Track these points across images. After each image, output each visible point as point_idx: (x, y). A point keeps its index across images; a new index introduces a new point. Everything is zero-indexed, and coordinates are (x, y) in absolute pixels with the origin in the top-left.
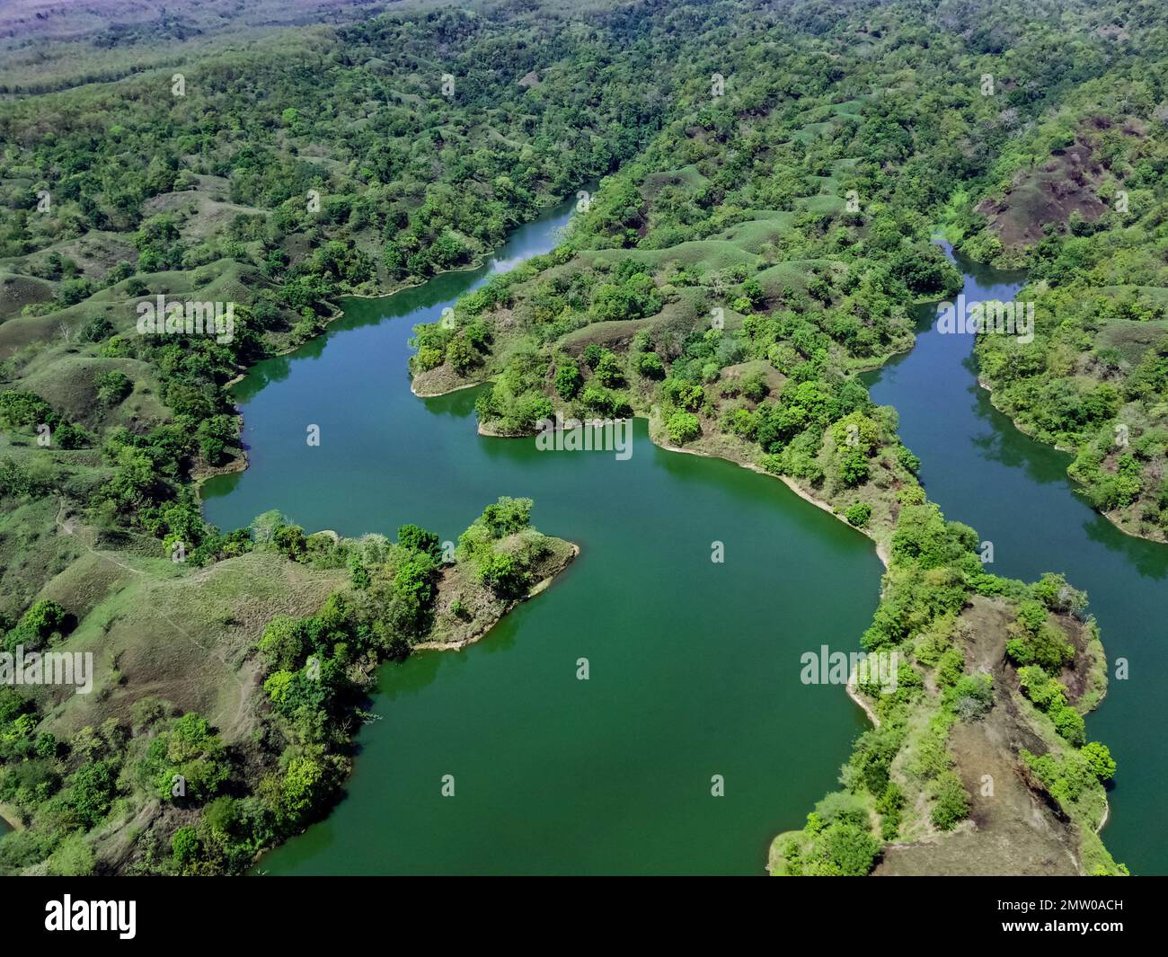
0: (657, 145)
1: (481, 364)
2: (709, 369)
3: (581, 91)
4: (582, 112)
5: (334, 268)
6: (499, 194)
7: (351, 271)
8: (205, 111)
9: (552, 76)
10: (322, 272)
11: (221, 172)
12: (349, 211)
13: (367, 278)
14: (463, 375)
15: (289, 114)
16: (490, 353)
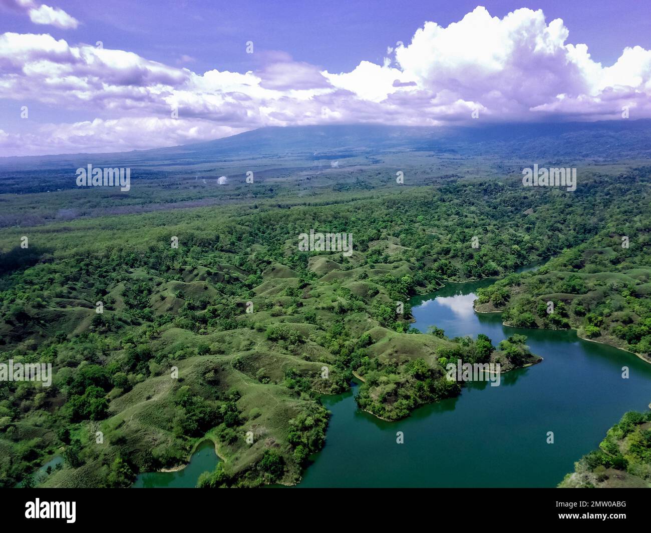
0: (593, 240)
1: (504, 305)
2: (606, 311)
3: (555, 217)
4: (555, 225)
5: (442, 269)
6: (513, 252)
7: (449, 271)
8: (386, 215)
9: (541, 211)
10: (438, 271)
11: (397, 235)
12: (450, 251)
13: (455, 275)
14: (497, 307)
15: (420, 217)
16: (509, 302)
